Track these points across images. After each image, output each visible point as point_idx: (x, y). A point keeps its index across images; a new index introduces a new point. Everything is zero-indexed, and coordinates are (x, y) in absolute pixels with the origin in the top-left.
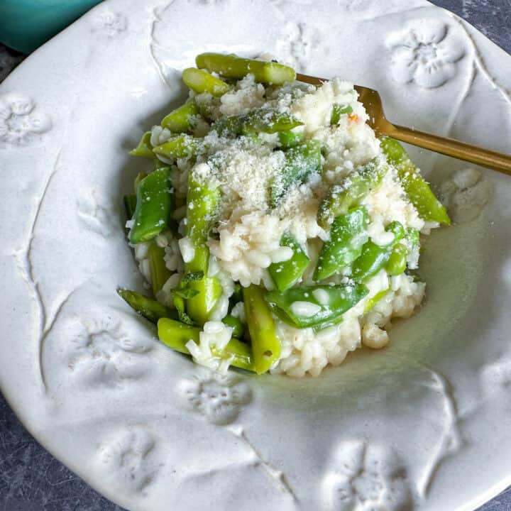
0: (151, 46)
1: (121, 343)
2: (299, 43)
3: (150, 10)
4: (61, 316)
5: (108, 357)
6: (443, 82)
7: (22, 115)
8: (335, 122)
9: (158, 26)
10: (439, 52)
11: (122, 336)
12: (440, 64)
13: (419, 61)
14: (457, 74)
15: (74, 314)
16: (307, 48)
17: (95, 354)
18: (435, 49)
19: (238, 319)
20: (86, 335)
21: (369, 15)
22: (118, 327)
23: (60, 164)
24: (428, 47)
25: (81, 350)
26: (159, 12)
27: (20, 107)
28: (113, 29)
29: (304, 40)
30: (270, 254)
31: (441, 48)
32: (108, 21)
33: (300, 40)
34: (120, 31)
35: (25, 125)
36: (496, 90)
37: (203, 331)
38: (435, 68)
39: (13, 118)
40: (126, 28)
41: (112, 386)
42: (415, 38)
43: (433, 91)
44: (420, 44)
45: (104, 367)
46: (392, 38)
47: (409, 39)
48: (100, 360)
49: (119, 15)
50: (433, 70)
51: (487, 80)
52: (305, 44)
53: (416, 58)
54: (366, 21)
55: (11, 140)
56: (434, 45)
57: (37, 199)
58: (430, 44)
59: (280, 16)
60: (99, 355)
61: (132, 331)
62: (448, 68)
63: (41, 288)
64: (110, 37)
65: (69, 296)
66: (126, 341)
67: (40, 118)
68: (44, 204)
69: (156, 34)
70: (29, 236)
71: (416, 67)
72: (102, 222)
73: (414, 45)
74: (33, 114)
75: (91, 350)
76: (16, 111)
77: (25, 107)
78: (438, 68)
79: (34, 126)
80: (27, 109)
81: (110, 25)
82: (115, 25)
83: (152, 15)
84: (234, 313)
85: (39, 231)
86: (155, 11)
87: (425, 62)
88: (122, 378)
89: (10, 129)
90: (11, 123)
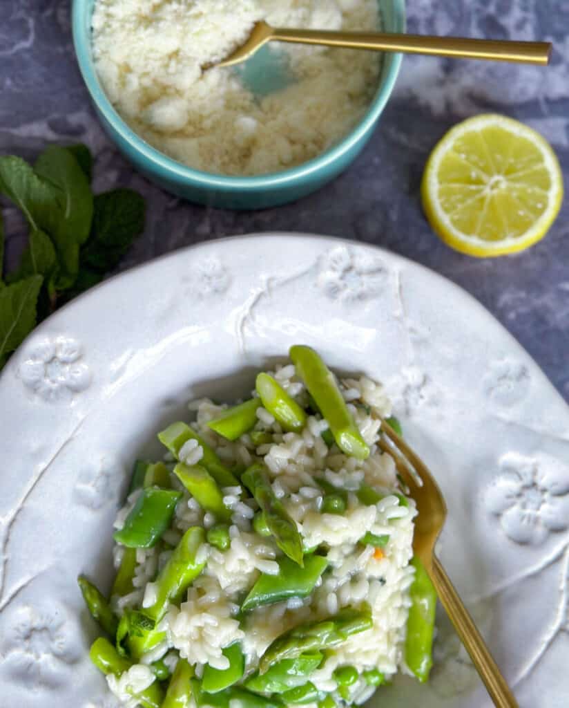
0: (245, 319)
1: (55, 645)
2: (416, 391)
3: (264, 277)
4: (14, 602)
5: (38, 657)
6: (523, 542)
7: (64, 363)
8: (360, 547)
9: (264, 301)
10: (545, 507)
11: (58, 637)
12: (536, 520)
13: (520, 501)
14: (542, 545)
15: (26, 604)
16: (421, 402)
17: (28, 650)
18: (544, 501)
19: (166, 668)
20: (28, 627)
21: (507, 414)
22: (60, 625)
23: (79, 432)
24: (539, 493)
25: (19, 641)
26: (274, 284)
27: (66, 351)
28: (209, 284)
29: (423, 392)
30: (210, 657)
31: (552, 504)
32: (209, 271)
33: (419, 388)
34: (216, 291)
35: (63, 376)
36: (561, 592)
37: (127, 670)
38: (529, 521)
39: (53, 364)
40: (225, 290)
41: (30, 688)
42: (535, 473)
43: (509, 543)
44: (534, 485)
45: (31, 665)
46: (510, 457)
47: (528, 470)
48: (30, 657)
49: (224, 269)
50: (525, 522)
51: (561, 575)
52: (422, 397)
53: (519, 495)
54: (498, 420)
55: (42, 390)
56: (546, 496)
57: (42, 466)
58: (544, 491)
59: (411, 354)
60: (31, 653)
61: (70, 633)
62: (540, 531)
63: (9, 566)
64: (200, 296)
65: (30, 582)
66: (61, 643)
67: (81, 371)
68: (46, 474)
69: (256, 310)
70: (18, 505)
71: (513, 504)
72: (98, 491)
73: (527, 480)
74: (75, 365)
75: (27, 644)
76: (60, 355)
77: (71, 353)
78: (531, 524)
79: (72, 378)
80: (73, 356)
81: (209, 278)
82: (214, 281)
83: (264, 284)
84: (166, 662)
85: (30, 502)
86: (270, 280)
87: (524, 506)
88: (40, 683)
89: (46, 375)
90: (50, 369)
